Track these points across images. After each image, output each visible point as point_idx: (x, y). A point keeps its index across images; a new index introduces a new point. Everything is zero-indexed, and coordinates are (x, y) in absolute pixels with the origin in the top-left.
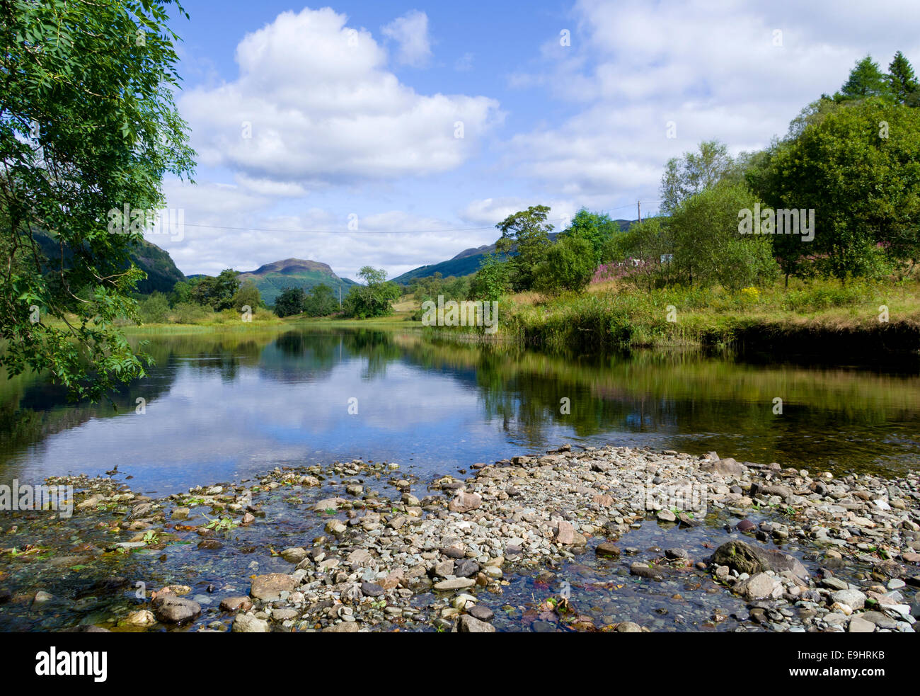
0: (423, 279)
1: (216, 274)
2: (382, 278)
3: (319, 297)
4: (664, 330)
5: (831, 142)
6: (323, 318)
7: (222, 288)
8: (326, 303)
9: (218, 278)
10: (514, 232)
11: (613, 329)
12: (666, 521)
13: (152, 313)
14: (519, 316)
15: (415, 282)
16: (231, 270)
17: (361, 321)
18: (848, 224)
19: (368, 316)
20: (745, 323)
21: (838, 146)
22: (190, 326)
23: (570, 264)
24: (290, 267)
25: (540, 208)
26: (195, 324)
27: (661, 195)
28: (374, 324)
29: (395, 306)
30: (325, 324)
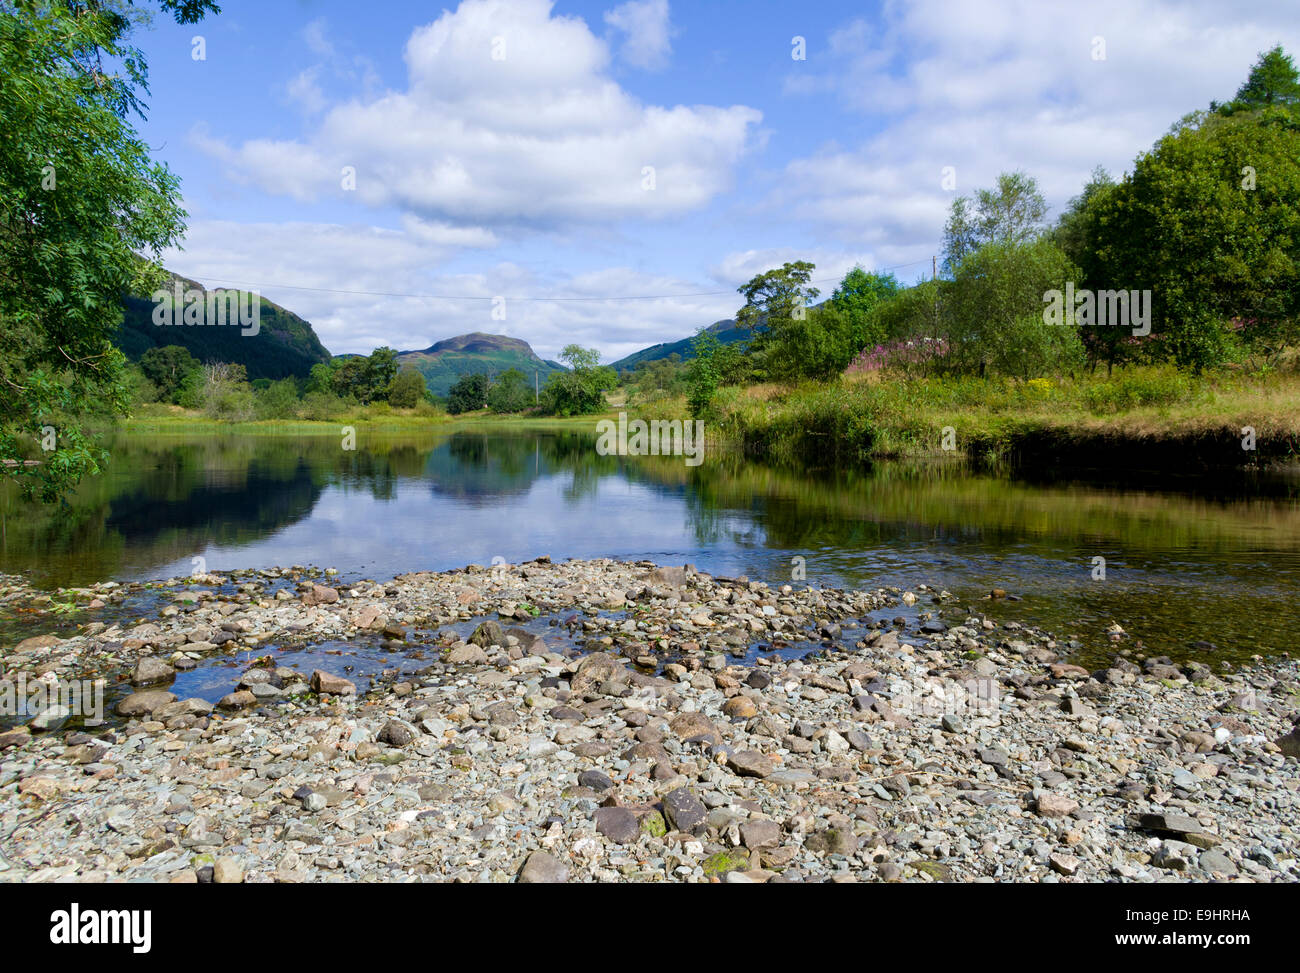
0: (653, 363)
1: (369, 353)
2: (593, 360)
3: (508, 387)
4: (917, 434)
5: (1167, 177)
6: (512, 415)
7: (375, 372)
8: (518, 393)
9: (369, 359)
10: (764, 298)
11: (851, 433)
12: (504, 616)
13: (275, 406)
14: (739, 414)
15: (643, 367)
16: (387, 348)
17: (563, 420)
18: (1185, 291)
19: (573, 414)
20: (1025, 427)
21: (1177, 183)
22: (326, 424)
23: (817, 344)
24: (475, 344)
25: (800, 265)
26: (331, 421)
27: (943, 249)
28: (578, 424)
29: (609, 400)
30: (515, 423)
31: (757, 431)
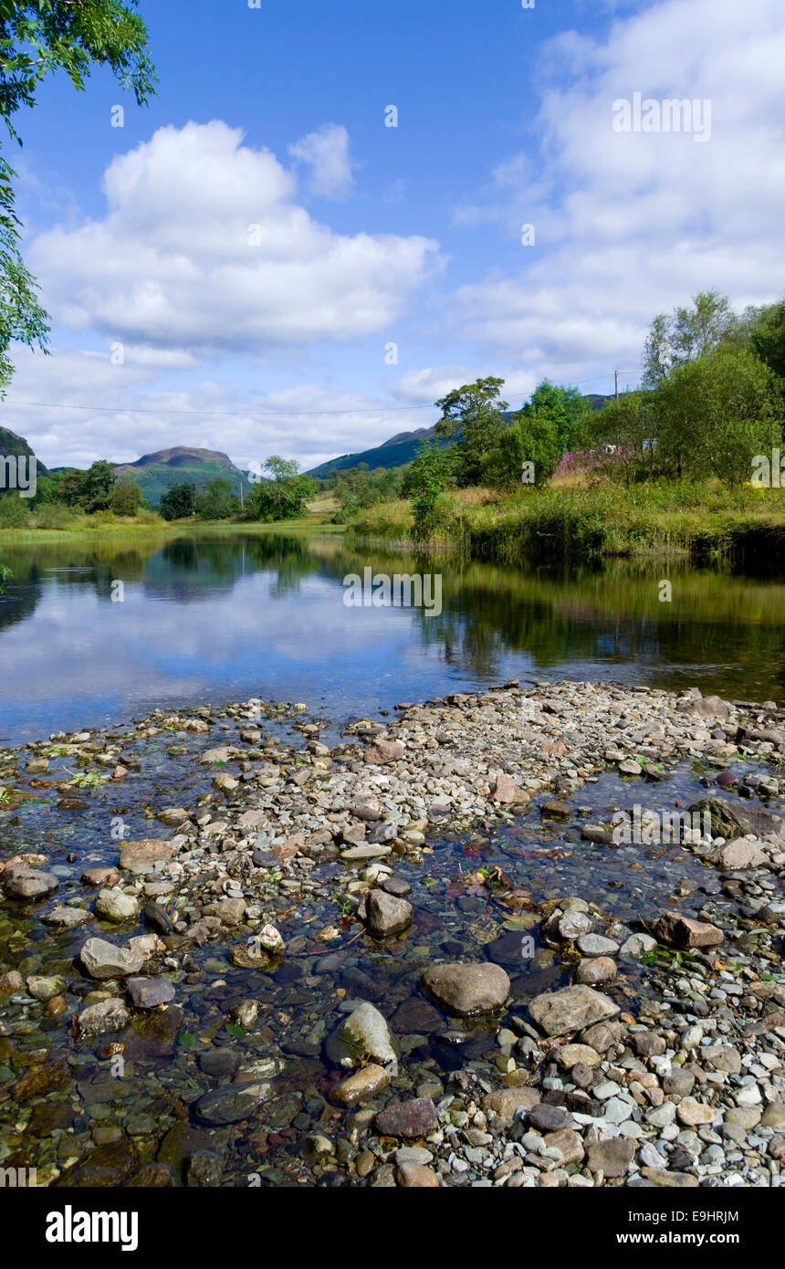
0: (344, 472)
1: (86, 467)
2: (293, 470)
3: (216, 496)
4: (644, 534)
6: (221, 521)
7: (95, 484)
8: (224, 502)
9: (89, 471)
10: (458, 411)
11: (581, 533)
12: (629, 774)
13: (8, 516)
14: (464, 518)
15: (334, 475)
16: (105, 461)
17: (268, 525)
19: (276, 519)
20: (746, 525)
22: (56, 532)
23: (528, 452)
24: (178, 457)
25: (491, 380)
26: (61, 529)
27: (644, 363)
28: (285, 528)
29: (310, 506)
30: (224, 528)
31: (483, 534)
